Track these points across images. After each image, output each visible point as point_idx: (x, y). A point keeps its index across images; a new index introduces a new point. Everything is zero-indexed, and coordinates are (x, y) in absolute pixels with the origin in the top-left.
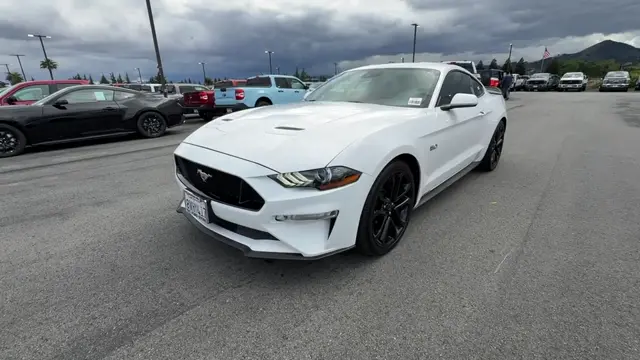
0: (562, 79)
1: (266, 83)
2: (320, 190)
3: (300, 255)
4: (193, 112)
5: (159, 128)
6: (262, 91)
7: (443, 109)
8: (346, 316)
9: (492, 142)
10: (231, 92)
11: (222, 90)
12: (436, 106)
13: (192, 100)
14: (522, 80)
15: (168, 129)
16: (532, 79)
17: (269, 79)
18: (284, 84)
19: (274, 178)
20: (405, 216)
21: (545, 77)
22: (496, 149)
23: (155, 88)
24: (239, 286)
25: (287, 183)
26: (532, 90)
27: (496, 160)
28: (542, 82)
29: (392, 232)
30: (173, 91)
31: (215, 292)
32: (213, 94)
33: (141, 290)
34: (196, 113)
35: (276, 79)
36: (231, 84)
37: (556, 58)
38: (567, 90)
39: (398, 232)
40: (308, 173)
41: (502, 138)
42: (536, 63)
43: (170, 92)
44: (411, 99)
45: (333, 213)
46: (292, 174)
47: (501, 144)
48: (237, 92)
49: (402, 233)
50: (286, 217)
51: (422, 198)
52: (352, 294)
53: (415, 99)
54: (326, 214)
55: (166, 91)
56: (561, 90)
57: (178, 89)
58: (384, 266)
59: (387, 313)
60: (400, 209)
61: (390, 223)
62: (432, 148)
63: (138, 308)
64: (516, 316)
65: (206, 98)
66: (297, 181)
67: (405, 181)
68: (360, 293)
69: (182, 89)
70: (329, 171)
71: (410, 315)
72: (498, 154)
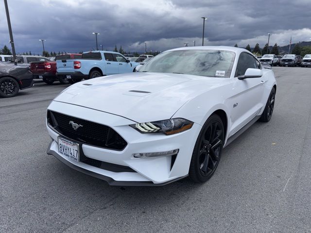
0: (304, 59)
1: (97, 57)
2: (167, 135)
3: (151, 182)
4: (39, 78)
5: (13, 90)
6: (94, 63)
7: (240, 79)
8: (188, 226)
9: (268, 101)
10: (70, 63)
11: (63, 62)
12: (235, 77)
13: (38, 68)
14: (277, 59)
15: (20, 91)
16: (284, 58)
17: (99, 54)
18: (110, 58)
19: (133, 126)
20: (218, 154)
21: (292, 57)
22: (270, 106)
23: (5, 58)
24: (105, 208)
25: (143, 130)
26: (284, 66)
27: (271, 114)
28: (291, 60)
29: (210, 166)
30: (21, 61)
31: (87, 213)
32: (55, 64)
33: (28, 214)
34: (41, 78)
35: (105, 54)
36: (69, 57)
37: (298, 45)
38: (307, 66)
39: (214, 164)
40: (156, 123)
41: (274, 99)
42: (285, 47)
43: (19, 62)
44: (217, 72)
45: (174, 151)
46: (146, 123)
47: (273, 102)
48: (75, 63)
49: (217, 165)
50: (141, 155)
51: (228, 139)
52: (189, 209)
53: (220, 72)
54: (169, 153)
55: (16, 60)
56: (303, 66)
57: (25, 60)
58: (207, 189)
59: (216, 222)
60: (215, 148)
61: (210, 159)
62: (235, 106)
63: (29, 228)
64: (302, 220)
65: (49, 67)
66: (149, 129)
67: (218, 128)
68: (194, 209)
69: (29, 60)
70: (172, 122)
71: (232, 223)
72: (272, 110)
